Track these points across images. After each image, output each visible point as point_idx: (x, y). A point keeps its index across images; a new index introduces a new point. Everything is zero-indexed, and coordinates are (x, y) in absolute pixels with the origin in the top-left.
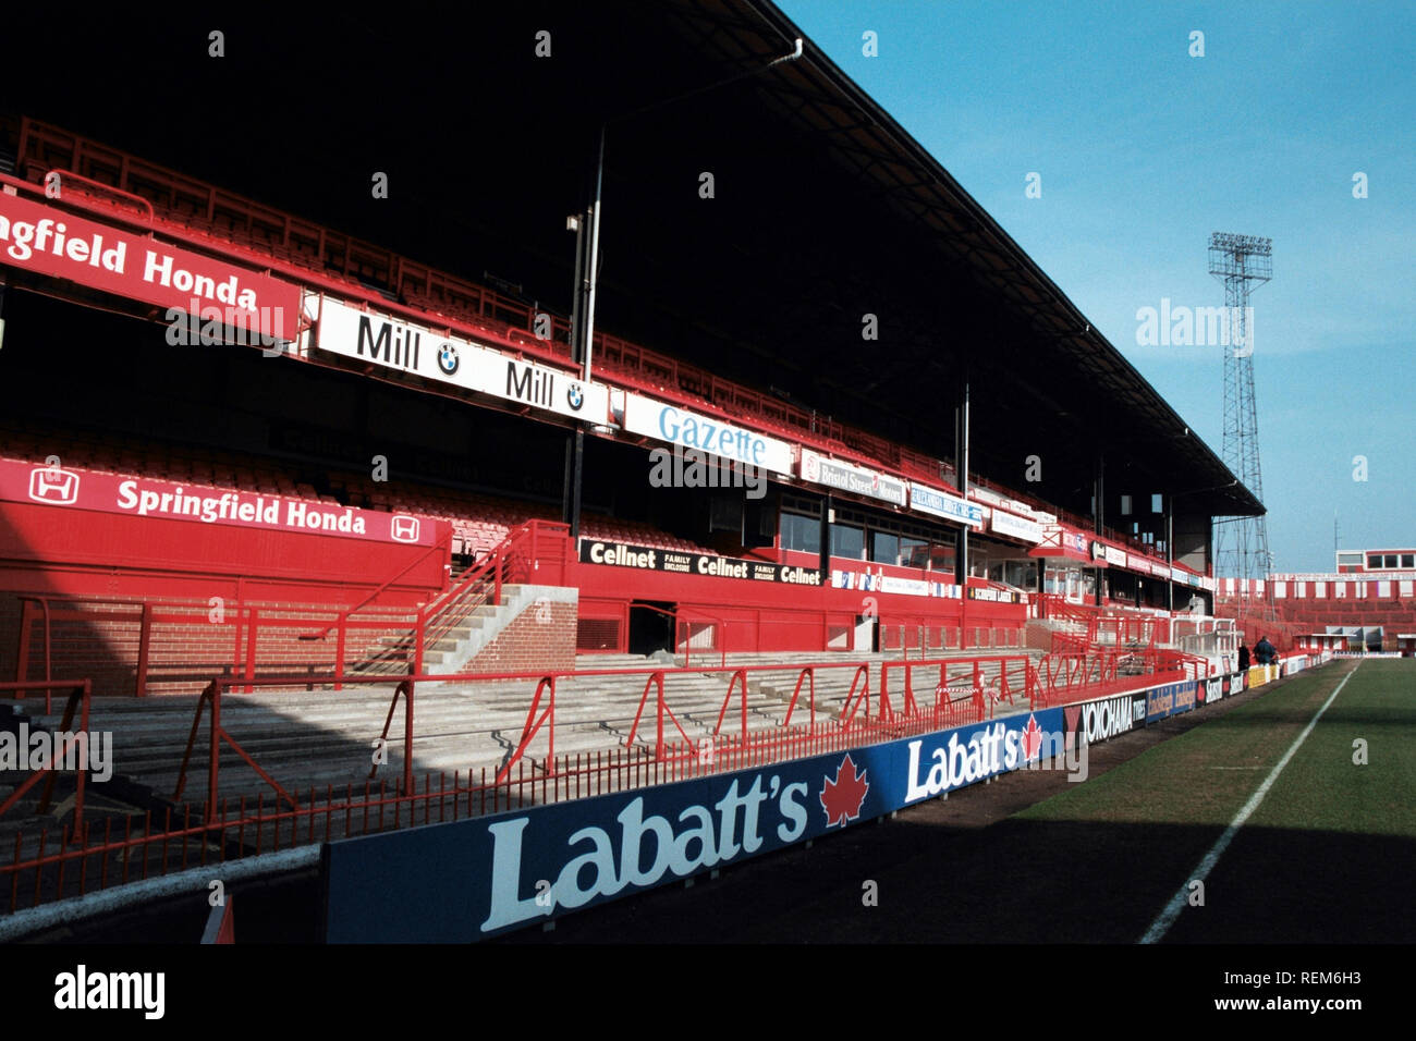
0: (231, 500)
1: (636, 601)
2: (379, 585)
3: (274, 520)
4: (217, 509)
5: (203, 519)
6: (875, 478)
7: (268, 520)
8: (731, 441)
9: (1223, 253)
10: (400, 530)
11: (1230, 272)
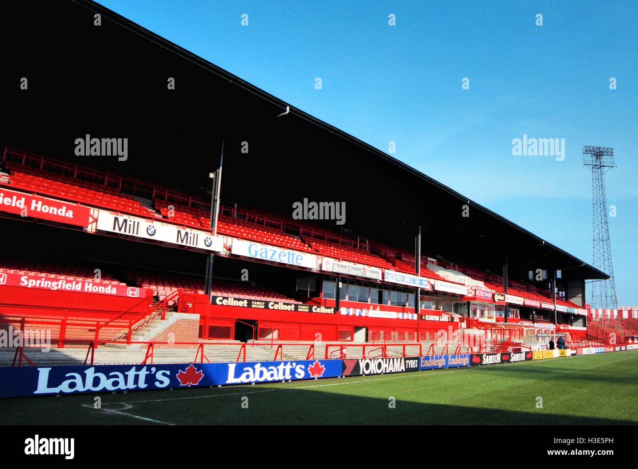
0: (62, 282)
1: (238, 320)
2: (122, 312)
3: (79, 289)
4: (57, 285)
5: (52, 289)
6: (364, 268)
7: (77, 289)
8: (285, 256)
9: (591, 155)
10: (131, 293)
11: (594, 164)
